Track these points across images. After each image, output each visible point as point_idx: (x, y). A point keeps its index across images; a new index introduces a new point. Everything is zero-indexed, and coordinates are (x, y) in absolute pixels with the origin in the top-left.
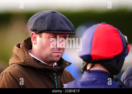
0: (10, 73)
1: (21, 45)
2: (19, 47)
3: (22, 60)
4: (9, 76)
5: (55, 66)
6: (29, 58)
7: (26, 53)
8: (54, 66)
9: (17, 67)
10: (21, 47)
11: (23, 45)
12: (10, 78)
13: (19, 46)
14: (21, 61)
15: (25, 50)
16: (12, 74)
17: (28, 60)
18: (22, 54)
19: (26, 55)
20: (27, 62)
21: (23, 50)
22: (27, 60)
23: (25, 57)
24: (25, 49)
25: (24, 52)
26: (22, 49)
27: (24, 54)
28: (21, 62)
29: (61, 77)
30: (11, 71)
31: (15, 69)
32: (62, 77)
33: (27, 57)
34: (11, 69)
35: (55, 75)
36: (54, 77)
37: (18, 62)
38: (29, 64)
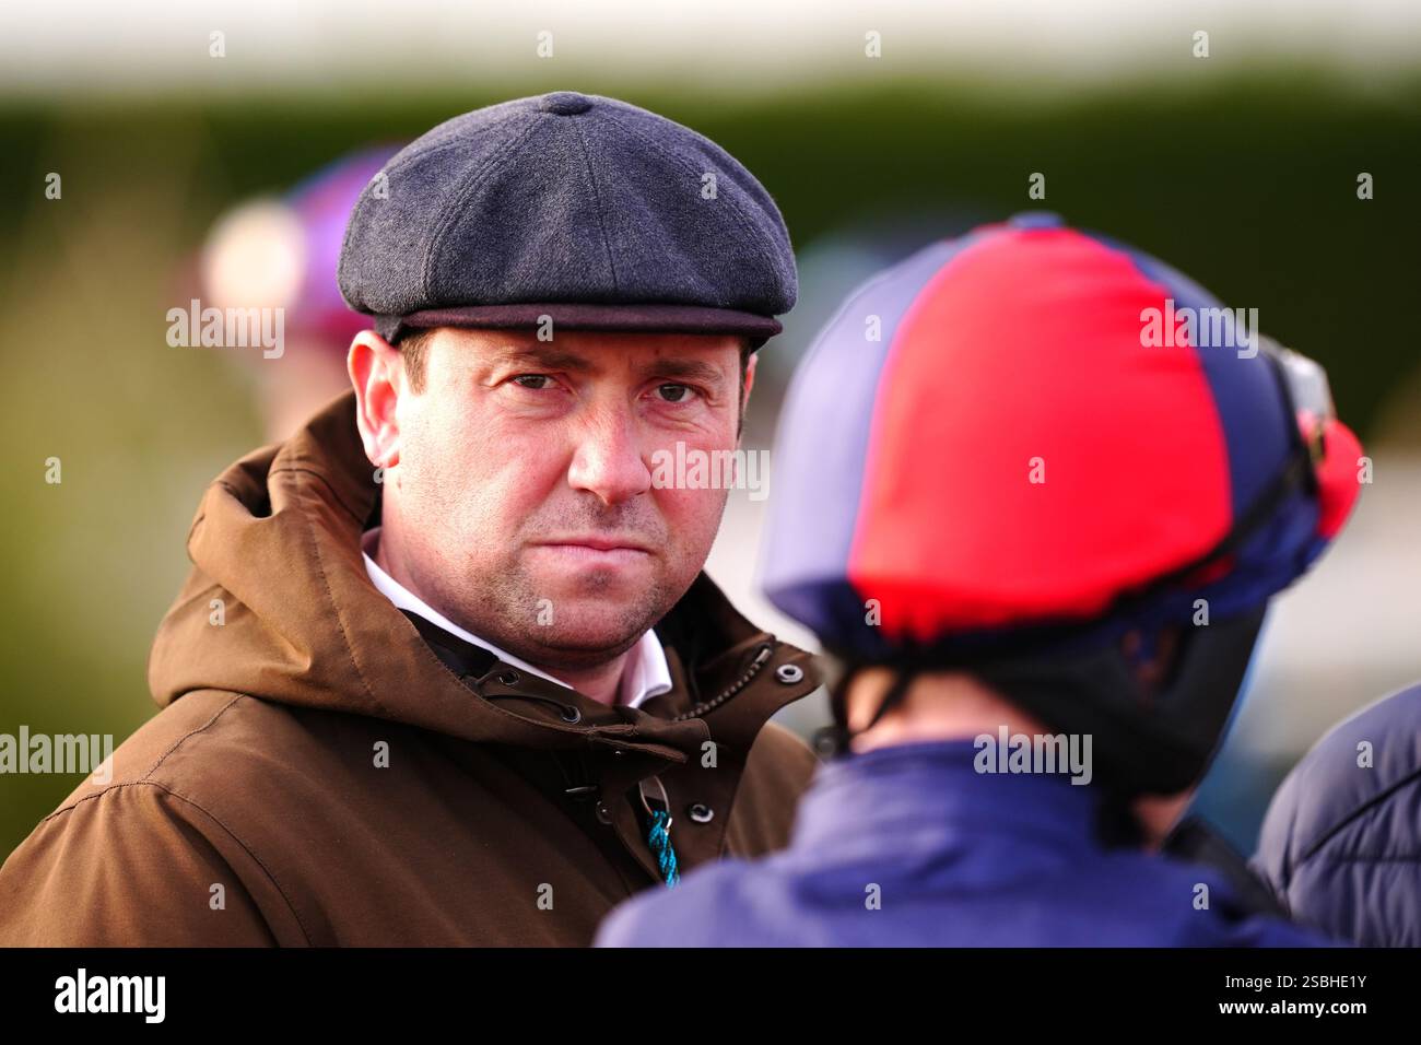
0: (162, 796)
1: (274, 484)
2: (258, 504)
3: (292, 654)
4: (152, 837)
5: (651, 704)
6: (372, 622)
7: (333, 568)
8: (645, 705)
9: (237, 734)
10: (278, 502)
11: (300, 480)
12: (164, 858)
13: (250, 490)
14: (284, 657)
15: (321, 536)
16: (186, 812)
17: (356, 655)
18: (296, 583)
19: (334, 595)
20: (355, 674)
21: (296, 541)
22: (344, 649)
23: (329, 613)
24: (327, 523)
25: (312, 560)
26: (286, 533)
27: (318, 579)
28: (279, 666)
29: (722, 820)
30: (181, 778)
31: (224, 756)
32: (736, 817)
33: (343, 619)
34: (176, 748)
35: (657, 804)
36: (646, 824)
37: (250, 665)
38: (376, 691)
